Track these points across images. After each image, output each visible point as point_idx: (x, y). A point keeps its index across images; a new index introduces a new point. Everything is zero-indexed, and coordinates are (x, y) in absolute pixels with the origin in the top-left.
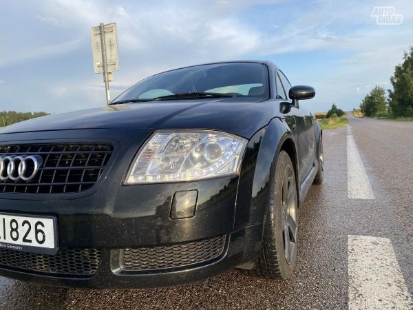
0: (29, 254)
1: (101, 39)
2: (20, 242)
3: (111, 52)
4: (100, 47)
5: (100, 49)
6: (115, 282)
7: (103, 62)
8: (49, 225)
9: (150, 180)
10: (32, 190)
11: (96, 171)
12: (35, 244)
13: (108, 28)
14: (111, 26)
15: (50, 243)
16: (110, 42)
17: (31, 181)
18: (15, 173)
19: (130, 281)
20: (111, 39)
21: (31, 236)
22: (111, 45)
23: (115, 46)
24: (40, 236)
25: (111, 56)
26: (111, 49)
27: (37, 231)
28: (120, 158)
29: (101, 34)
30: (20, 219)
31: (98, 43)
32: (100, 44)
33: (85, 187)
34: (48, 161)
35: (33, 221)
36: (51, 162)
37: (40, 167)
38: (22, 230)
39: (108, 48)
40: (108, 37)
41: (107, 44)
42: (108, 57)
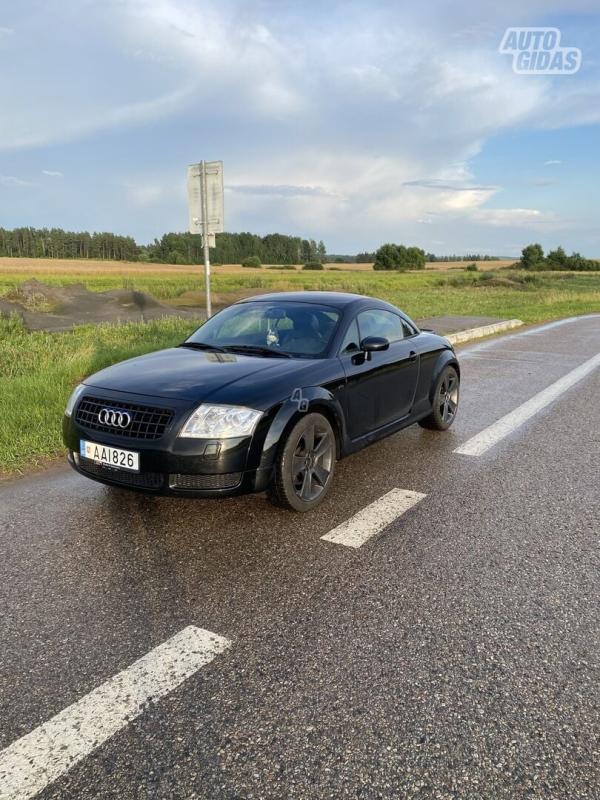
0: (123, 472)
1: (201, 183)
2: (118, 464)
3: (214, 204)
4: (199, 195)
5: (200, 198)
6: (172, 493)
7: (203, 220)
8: (135, 456)
9: (194, 436)
10: (126, 434)
11: (164, 427)
12: (127, 466)
13: (211, 168)
14: (217, 165)
15: (136, 467)
16: (214, 189)
17: (126, 429)
18: (116, 422)
19: (181, 494)
20: (214, 185)
21: (125, 462)
22: (214, 194)
23: (221, 195)
24: (130, 462)
25: (214, 209)
26: (214, 199)
27: (129, 459)
28: (179, 419)
29: (201, 175)
30: (119, 451)
31: (196, 189)
32: (199, 191)
33: (157, 437)
34: (136, 417)
35: (127, 453)
36: (138, 418)
37: (132, 420)
38: (120, 458)
39: (210, 198)
40: (211, 181)
41: (210, 192)
42: (210, 213)
